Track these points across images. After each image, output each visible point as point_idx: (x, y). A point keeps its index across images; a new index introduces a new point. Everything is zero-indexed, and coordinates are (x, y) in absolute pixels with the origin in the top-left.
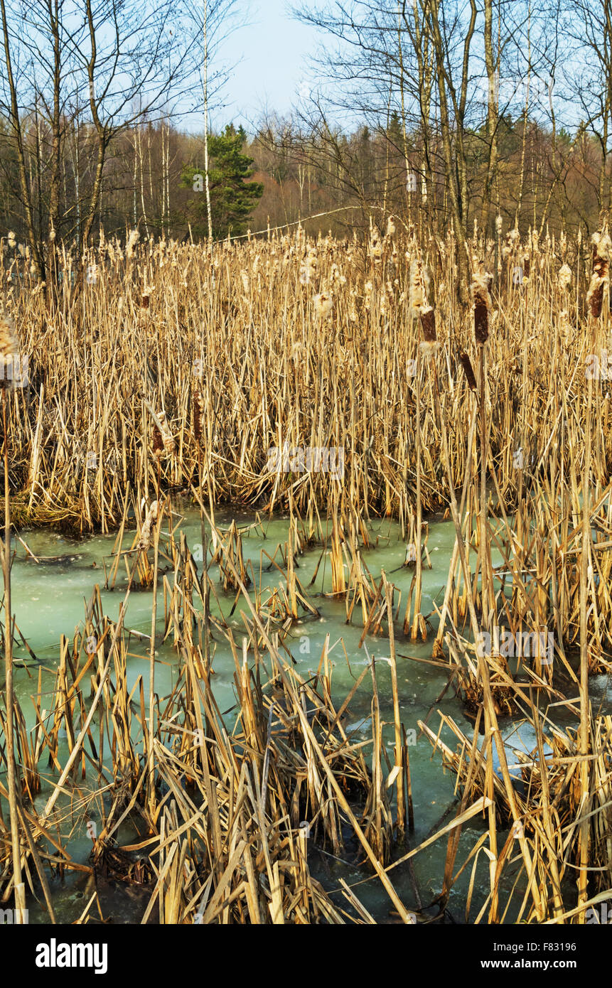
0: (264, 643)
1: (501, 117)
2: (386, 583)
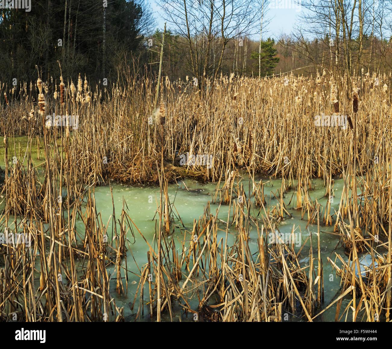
0: (270, 227)
1: (364, 35)
2: (317, 203)
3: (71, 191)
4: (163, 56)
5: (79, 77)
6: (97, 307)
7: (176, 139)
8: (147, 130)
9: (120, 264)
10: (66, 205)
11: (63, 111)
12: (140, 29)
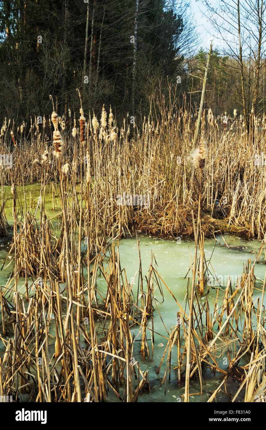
3: (91, 245)
4: (207, 83)
5: (103, 109)
6: (119, 370)
7: (217, 187)
8: (183, 174)
9: (146, 325)
10: (85, 261)
11: (83, 151)
12: (179, 48)
